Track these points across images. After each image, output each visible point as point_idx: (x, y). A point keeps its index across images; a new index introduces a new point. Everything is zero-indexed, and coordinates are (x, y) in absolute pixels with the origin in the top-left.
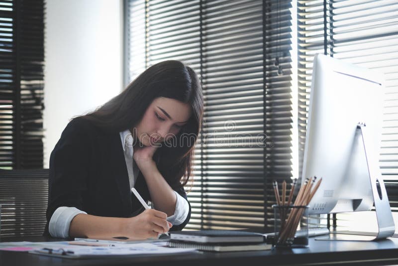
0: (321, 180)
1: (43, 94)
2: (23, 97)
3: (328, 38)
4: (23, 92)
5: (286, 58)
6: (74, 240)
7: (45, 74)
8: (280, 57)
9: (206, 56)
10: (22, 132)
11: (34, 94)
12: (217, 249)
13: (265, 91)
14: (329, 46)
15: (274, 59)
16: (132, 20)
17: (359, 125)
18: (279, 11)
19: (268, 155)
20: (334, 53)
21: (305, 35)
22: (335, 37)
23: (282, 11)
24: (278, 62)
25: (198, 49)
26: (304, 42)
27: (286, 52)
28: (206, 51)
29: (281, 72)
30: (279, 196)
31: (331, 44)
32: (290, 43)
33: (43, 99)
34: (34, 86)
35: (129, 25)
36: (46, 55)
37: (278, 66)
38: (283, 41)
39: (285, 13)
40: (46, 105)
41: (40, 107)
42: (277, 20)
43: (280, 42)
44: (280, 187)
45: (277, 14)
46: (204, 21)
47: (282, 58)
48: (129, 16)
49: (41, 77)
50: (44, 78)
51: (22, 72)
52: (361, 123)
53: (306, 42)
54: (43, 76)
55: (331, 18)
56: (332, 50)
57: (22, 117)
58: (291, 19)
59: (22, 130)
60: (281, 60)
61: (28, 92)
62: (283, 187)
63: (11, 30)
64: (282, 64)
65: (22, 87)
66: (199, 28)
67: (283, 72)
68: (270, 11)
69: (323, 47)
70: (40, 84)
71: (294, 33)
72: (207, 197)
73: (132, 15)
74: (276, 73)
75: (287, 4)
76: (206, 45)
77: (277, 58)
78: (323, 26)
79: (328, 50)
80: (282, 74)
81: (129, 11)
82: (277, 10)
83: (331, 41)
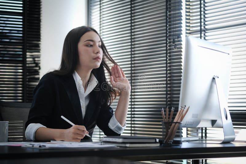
0: (189, 107)
1: (40, 60)
2: (28, 62)
3: (203, 27)
4: (28, 59)
5: (179, 39)
6: (50, 142)
7: (41, 49)
8: (176, 38)
9: (134, 38)
10: (27, 83)
11: (35, 61)
12: (128, 145)
13: (167, 59)
14: (203, 32)
15: (172, 40)
16: (92, 17)
17: (214, 77)
18: (175, 12)
19: (169, 96)
20: (206, 36)
21: (190, 26)
22: (206, 27)
23: (177, 12)
24: (174, 42)
25: (130, 34)
26: (189, 30)
27: (179, 36)
28: (134, 35)
29: (176, 47)
30: (164, 116)
31: (204, 31)
32: (181, 30)
33: (40, 63)
34: (35, 56)
35: (91, 20)
36: (41, 38)
37: (174, 44)
38: (177, 30)
39: (178, 13)
40: (41, 67)
41: (38, 68)
42: (174, 17)
43: (175, 30)
44: (165, 111)
45: (174, 14)
46: (133, 18)
47: (176, 39)
48: (91, 15)
49: (39, 51)
50: (40, 51)
51: (28, 47)
52: (215, 76)
53: (191, 29)
54: (40, 50)
55: (204, 16)
56: (204, 34)
57: (28, 74)
58: (182, 16)
59: (27, 81)
60: (176, 41)
61: (31, 59)
62: (167, 111)
63: (21, 23)
64: (176, 43)
65: (28, 56)
66: (130, 22)
67: (177, 47)
68: (170, 12)
69: (199, 33)
70: (38, 55)
71: (184, 25)
72: (134, 121)
73: (93, 14)
74: (173, 48)
75: (180, 8)
76: (134, 32)
77: (174, 39)
78: (199, 21)
79: (203, 35)
80: (176, 49)
81: (91, 12)
82: (174, 12)
83: (204, 29)
